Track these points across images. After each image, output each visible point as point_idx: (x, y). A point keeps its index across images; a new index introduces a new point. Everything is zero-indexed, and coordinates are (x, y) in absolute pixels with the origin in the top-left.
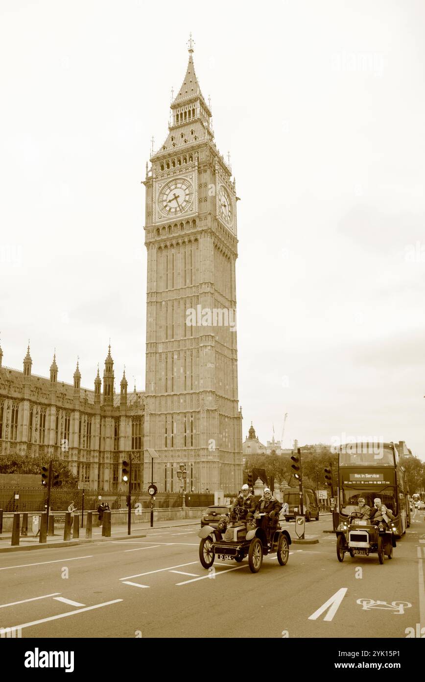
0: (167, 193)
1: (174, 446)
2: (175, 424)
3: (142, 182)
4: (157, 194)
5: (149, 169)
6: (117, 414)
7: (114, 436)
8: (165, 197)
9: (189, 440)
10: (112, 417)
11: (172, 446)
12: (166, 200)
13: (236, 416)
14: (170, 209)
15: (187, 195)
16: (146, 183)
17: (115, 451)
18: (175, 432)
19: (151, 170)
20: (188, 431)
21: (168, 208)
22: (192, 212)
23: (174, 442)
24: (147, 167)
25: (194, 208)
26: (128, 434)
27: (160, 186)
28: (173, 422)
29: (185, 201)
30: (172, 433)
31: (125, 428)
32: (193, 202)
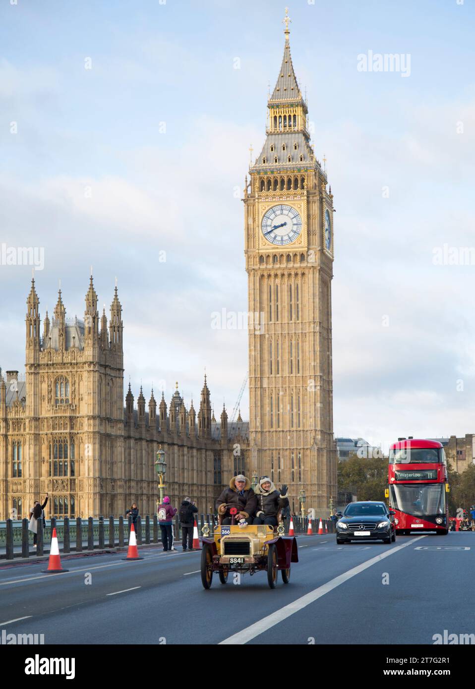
0: (271, 217)
1: (282, 481)
2: (282, 460)
3: (242, 200)
4: (261, 217)
5: (248, 183)
6: (217, 447)
7: (213, 469)
8: (269, 222)
9: (296, 476)
10: (213, 450)
11: (280, 481)
12: (270, 226)
13: (331, 449)
14: (275, 237)
15: (294, 224)
16: (245, 201)
17: (215, 485)
18: (282, 467)
19: (250, 185)
20: (296, 468)
21: (272, 235)
22: (300, 245)
23: (281, 477)
24: (246, 181)
25: (303, 241)
26: (230, 467)
27: (264, 208)
28: (279, 457)
29: (292, 231)
30: (279, 468)
31: (228, 461)
32: (301, 235)
